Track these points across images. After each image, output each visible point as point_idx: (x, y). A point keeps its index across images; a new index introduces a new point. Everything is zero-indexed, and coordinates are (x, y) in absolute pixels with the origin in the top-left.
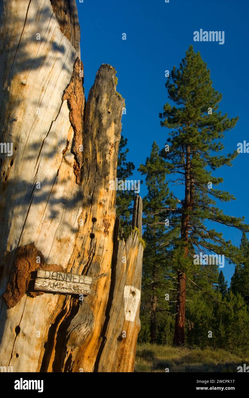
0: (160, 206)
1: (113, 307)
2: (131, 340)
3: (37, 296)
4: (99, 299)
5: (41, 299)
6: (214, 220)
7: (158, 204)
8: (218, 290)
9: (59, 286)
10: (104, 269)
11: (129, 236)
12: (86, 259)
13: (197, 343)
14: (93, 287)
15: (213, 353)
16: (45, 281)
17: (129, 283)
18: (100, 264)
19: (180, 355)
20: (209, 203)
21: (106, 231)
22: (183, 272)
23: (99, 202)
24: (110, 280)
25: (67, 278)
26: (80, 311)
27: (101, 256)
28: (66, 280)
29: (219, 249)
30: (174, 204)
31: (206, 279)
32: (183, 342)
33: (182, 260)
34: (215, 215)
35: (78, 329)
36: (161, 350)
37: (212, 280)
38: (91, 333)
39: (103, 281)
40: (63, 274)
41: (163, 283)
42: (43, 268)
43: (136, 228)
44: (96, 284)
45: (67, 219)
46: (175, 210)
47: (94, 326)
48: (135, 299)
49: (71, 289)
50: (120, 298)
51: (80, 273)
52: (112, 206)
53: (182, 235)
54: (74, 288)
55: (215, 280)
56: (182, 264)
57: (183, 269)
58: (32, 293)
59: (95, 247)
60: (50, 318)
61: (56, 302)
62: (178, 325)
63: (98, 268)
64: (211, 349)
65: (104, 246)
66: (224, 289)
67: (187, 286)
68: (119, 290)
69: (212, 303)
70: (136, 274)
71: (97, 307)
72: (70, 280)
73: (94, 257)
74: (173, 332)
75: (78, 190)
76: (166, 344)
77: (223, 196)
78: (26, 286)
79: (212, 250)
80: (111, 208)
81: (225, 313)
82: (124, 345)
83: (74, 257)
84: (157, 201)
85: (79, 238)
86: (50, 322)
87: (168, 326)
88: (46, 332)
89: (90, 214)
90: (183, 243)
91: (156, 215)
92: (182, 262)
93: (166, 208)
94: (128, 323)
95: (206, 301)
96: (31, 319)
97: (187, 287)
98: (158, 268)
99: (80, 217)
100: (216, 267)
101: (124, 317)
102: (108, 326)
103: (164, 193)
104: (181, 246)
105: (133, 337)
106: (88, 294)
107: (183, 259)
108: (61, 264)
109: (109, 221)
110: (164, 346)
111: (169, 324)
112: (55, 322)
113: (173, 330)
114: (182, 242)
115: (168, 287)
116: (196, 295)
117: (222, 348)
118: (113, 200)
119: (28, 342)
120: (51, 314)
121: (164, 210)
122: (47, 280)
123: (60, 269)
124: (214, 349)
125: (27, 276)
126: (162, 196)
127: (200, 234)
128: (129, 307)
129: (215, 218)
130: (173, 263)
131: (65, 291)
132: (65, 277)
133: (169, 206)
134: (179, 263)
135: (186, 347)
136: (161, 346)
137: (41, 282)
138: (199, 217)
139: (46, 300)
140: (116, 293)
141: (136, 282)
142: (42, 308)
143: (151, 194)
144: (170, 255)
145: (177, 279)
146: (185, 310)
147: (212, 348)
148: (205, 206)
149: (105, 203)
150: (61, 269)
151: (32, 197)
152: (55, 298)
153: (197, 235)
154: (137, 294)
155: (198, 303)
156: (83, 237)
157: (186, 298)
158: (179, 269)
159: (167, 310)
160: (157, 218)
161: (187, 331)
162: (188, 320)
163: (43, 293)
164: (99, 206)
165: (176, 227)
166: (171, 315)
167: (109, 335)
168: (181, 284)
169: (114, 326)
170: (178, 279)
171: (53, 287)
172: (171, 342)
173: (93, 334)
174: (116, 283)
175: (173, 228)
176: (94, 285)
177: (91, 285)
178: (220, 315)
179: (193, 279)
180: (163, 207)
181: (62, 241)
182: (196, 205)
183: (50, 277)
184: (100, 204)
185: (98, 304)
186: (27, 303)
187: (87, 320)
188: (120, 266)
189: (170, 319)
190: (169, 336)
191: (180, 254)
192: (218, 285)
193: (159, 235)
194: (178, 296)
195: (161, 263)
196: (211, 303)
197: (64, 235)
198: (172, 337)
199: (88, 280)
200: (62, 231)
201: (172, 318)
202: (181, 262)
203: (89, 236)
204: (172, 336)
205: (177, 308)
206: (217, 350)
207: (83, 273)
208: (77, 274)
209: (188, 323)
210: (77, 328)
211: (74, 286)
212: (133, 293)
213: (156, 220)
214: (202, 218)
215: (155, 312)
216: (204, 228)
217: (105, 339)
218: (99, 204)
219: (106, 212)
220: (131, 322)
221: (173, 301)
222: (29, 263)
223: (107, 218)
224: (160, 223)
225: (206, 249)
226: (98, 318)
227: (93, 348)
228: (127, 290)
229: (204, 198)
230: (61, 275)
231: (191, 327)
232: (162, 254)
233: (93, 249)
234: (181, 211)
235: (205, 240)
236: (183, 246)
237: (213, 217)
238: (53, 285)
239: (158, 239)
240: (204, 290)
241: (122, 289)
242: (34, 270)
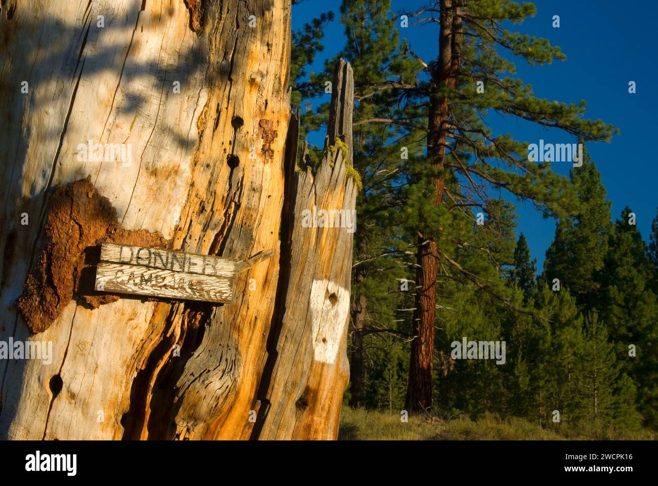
0: (375, 77)
1: (284, 330)
2: (326, 407)
3: (101, 306)
4: (252, 312)
5: (112, 313)
6: (510, 112)
7: (371, 73)
8: (514, 280)
9: (154, 283)
10: (263, 241)
11: (324, 161)
12: (219, 218)
13: (461, 404)
14: (237, 284)
15: (501, 426)
16: (121, 271)
17: (324, 275)
18: (252, 230)
19: (421, 434)
20: (497, 68)
21: (267, 150)
22: (431, 239)
23: (248, 78)
24: (277, 268)
25: (175, 262)
26: (205, 341)
27: (257, 210)
28: (172, 266)
29: (520, 182)
30: (412, 72)
31: (484, 255)
32: (428, 403)
33: (430, 211)
34: (511, 98)
35: (203, 381)
36: (376, 422)
37: (498, 256)
38: (233, 391)
39: (261, 268)
40: (163, 253)
41: (381, 266)
42: (114, 240)
43: (339, 142)
44: (243, 277)
45: (170, 118)
46: (413, 87)
47: (241, 374)
48: (337, 312)
49: (184, 289)
50: (301, 309)
51: (206, 251)
52: (282, 89)
53: (429, 148)
54: (191, 285)
55: (508, 257)
56: (429, 220)
57: (432, 233)
58: (88, 298)
59: (240, 187)
60: (136, 356)
61: (149, 319)
62: (417, 364)
63: (249, 239)
64: (496, 418)
65: (261, 187)
66: (528, 279)
67: (439, 272)
68: (299, 290)
69: (498, 311)
70: (339, 253)
71: (246, 331)
72: (182, 267)
73: (238, 213)
74: (405, 380)
75: (195, 45)
76: (389, 409)
77: (535, 52)
78: (75, 281)
79: (504, 186)
80: (277, 92)
81: (531, 334)
82: (312, 419)
83: (191, 211)
84: (368, 65)
85: (202, 166)
86: (135, 366)
87: (393, 367)
88: (126, 390)
89: (227, 108)
90: (431, 169)
91: (365, 100)
92: (429, 217)
93: (392, 82)
94: (321, 367)
95: (483, 307)
96: (90, 360)
97: (440, 275)
98: (371, 231)
99: (201, 114)
100: (509, 226)
101: (312, 353)
102: (273, 375)
103: (386, 45)
104: (428, 176)
105: (332, 398)
106: (225, 300)
107: (432, 209)
108: (159, 230)
109: (275, 124)
110: (382, 412)
111: (395, 362)
112: (147, 366)
113: (406, 376)
114: (429, 166)
115: (394, 274)
116: (462, 294)
117: (521, 416)
118: (284, 72)
119: (83, 412)
120: (136, 347)
121: (386, 87)
122: (125, 267)
123: (156, 242)
124: (503, 419)
125: (75, 259)
126: (380, 53)
127: (474, 147)
128: (322, 331)
129: (513, 107)
130: (408, 217)
131: (169, 293)
132: (170, 260)
133: (399, 76)
134: (421, 217)
135: (435, 415)
136: (376, 414)
137: (110, 273)
138: (471, 105)
139: (123, 314)
140: (293, 298)
141: (339, 271)
142: (115, 334)
143: (353, 47)
144: (399, 199)
145: (416, 255)
146: (435, 329)
147: (498, 415)
148: (488, 76)
149: (264, 81)
150: (159, 242)
151: (81, 65)
152: (145, 310)
153: (465, 149)
154: (340, 300)
155: (467, 313)
156: (211, 165)
157: (437, 301)
158: (422, 233)
159: (391, 330)
160: (368, 107)
161: (436, 377)
162: (442, 353)
163: (115, 297)
164: (248, 88)
165: (415, 131)
166: (401, 340)
167: (277, 395)
168: (426, 269)
169: (288, 374)
170: (419, 257)
171: (141, 284)
172: (400, 403)
173: (237, 394)
174: (291, 274)
175: (407, 132)
176: (240, 278)
177: (231, 280)
178: (518, 339)
179: (454, 257)
180: (384, 80)
181: (158, 173)
182: (466, 75)
183: (131, 259)
184: (252, 82)
185: (250, 323)
186: (76, 324)
187: (224, 362)
188: (302, 234)
189: (398, 351)
190: (395, 390)
191: (425, 195)
192: (513, 268)
193: (373, 151)
194: (418, 298)
195: (378, 218)
196: (495, 311)
197: (163, 159)
198: (401, 393)
199: (226, 267)
200: (159, 150)
201: (404, 348)
202: (425, 216)
203: (225, 161)
204: (402, 390)
205: (415, 324)
206: (509, 422)
207: (211, 252)
208: (198, 254)
209: (440, 358)
210: (201, 380)
211: (191, 281)
212: (333, 298)
213: (367, 114)
214: (480, 107)
215: (361, 333)
216: (485, 131)
217: (266, 404)
218: (248, 83)
219: (267, 104)
220: (329, 365)
221: (405, 307)
222: (80, 227)
223: (267, 118)
224: (377, 120)
225: (488, 182)
226: (249, 356)
227: (238, 425)
228: (318, 290)
229: (485, 57)
230: (160, 256)
231: (449, 368)
232: (380, 196)
233: (235, 193)
234: (427, 89)
235: (486, 160)
236: (432, 175)
237: (507, 103)
238: (140, 278)
239: (371, 159)
240: (481, 281)
241: (307, 289)
242: (91, 243)
